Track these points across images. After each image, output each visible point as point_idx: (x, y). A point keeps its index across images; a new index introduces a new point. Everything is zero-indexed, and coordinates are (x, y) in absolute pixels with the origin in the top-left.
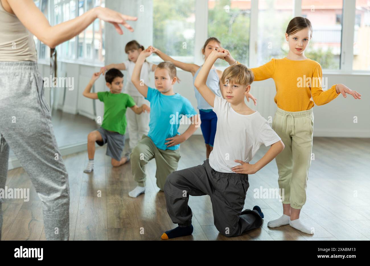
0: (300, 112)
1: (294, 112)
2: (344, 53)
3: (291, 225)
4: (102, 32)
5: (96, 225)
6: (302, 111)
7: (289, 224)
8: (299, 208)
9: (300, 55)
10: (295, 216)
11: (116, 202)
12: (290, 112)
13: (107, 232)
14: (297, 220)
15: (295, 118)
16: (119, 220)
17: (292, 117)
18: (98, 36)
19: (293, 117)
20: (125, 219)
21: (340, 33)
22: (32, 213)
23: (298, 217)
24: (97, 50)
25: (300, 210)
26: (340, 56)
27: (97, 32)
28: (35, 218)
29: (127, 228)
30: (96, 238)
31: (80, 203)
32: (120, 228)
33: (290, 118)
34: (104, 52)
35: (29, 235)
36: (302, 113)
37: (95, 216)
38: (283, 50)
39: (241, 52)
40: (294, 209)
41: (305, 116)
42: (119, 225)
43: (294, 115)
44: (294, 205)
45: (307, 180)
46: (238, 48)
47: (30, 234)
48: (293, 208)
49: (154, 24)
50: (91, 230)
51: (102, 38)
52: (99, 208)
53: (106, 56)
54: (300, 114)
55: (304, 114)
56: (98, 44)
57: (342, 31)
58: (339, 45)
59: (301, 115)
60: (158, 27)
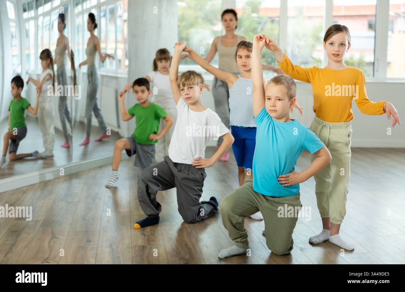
0: (337, 123)
1: (330, 123)
2: (378, 60)
3: (330, 240)
4: (125, 41)
5: (119, 242)
6: (338, 123)
7: (328, 240)
8: (338, 223)
9: (339, 62)
10: (334, 231)
11: (140, 217)
12: (327, 122)
13: (131, 250)
14: (337, 235)
15: (331, 129)
16: (143, 237)
17: (328, 128)
18: (121, 46)
19: (330, 128)
20: (150, 235)
21: (373, 40)
22: (52, 230)
23: (337, 232)
24: (120, 61)
25: (340, 225)
26: (374, 63)
27: (120, 42)
28: (56, 236)
29: (152, 245)
30: (120, 256)
31: (103, 219)
32: (144, 245)
33: (326, 128)
34: (127, 62)
35: (48, 254)
36: (338, 125)
37: (119, 233)
38: (314, 58)
39: (270, 60)
40: (334, 224)
41: (342, 128)
42: (143, 242)
43: (330, 126)
44: (334, 219)
45: (347, 193)
46: (266, 56)
47: (50, 253)
48: (332, 223)
49: (179, 33)
50: (115, 247)
51: (125, 48)
52: (123, 225)
53: (130, 66)
54: (336, 125)
55: (341, 126)
56: (120, 54)
57: (375, 37)
58: (373, 53)
59: (338, 126)
60: (184, 35)
